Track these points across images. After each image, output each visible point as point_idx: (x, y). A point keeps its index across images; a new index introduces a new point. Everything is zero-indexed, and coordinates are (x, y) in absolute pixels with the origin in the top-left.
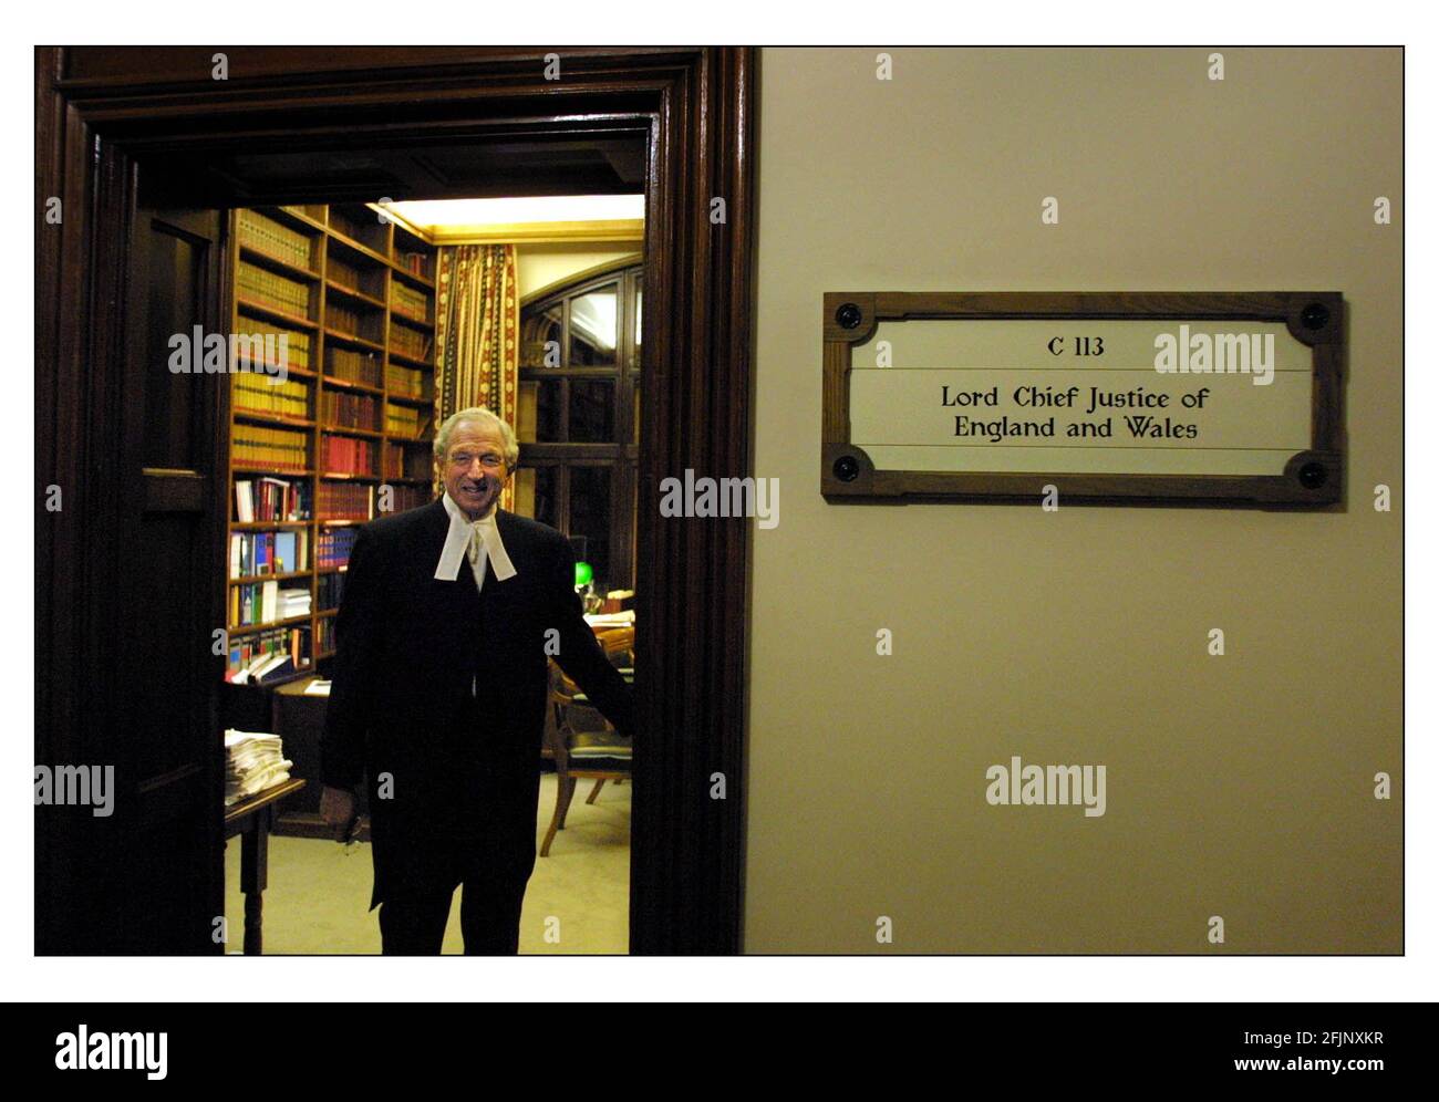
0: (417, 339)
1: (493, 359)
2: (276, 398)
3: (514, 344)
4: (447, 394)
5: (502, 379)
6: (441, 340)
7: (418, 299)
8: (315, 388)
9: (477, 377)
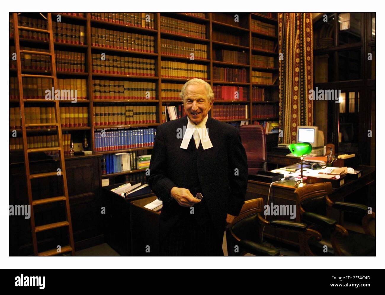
0: (270, 44)
1: (301, 47)
2: (189, 72)
3: (310, 39)
4: (283, 65)
5: (305, 55)
6: (280, 43)
7: (270, 27)
8: (210, 66)
9: (294, 56)
